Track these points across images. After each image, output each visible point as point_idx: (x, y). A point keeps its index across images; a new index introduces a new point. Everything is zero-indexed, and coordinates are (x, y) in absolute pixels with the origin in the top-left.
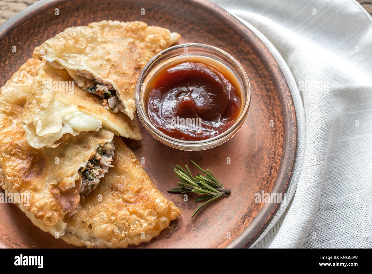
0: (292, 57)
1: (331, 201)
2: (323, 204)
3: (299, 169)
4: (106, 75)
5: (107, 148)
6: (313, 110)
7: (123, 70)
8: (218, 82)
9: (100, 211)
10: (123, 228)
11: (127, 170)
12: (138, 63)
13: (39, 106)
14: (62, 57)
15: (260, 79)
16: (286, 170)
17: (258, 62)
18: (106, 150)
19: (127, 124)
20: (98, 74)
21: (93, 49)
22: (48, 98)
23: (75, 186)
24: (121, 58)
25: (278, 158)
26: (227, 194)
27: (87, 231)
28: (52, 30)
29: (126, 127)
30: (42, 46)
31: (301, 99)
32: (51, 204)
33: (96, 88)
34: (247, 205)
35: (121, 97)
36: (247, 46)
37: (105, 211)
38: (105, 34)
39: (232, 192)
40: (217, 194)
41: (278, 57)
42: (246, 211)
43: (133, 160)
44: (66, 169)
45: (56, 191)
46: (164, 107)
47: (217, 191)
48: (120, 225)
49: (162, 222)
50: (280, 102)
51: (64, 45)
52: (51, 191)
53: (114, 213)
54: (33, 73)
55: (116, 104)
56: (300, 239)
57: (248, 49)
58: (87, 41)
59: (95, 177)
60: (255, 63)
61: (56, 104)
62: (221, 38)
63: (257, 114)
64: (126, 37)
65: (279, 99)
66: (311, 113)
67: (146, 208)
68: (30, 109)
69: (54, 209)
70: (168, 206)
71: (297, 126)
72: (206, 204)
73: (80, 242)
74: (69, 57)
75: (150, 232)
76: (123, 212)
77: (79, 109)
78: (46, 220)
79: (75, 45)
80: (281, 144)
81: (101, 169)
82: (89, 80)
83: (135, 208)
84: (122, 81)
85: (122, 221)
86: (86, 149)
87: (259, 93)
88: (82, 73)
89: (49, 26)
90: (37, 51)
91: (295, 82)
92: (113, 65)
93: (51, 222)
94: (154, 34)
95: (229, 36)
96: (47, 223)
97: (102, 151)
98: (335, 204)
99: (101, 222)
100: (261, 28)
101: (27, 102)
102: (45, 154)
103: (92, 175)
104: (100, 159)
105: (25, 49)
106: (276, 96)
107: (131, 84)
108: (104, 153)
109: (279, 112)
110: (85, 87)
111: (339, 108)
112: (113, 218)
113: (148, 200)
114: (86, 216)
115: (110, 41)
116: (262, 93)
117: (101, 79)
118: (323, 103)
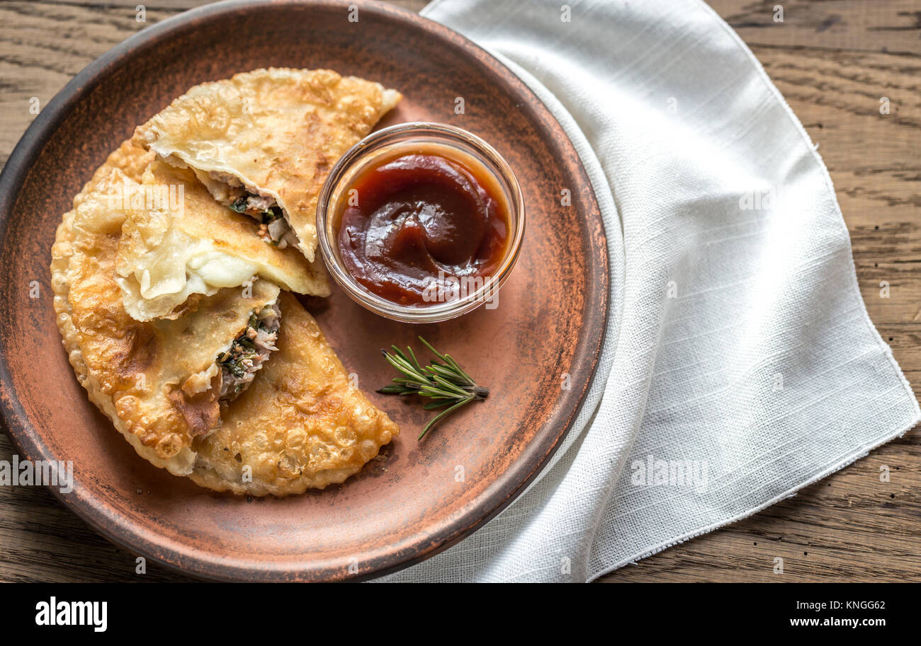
0: (605, 140)
1: (669, 407)
2: (655, 411)
3: (611, 353)
4: (264, 181)
5: (267, 316)
6: (638, 246)
7: (294, 169)
8: (468, 193)
9: (255, 430)
10: (297, 458)
11: (303, 353)
12: (322, 155)
13: (144, 241)
14: (183, 146)
15: (546, 181)
16: (588, 355)
17: (543, 151)
18: (265, 319)
19: (302, 270)
20: (251, 180)
21: (241, 128)
22: (160, 228)
23: (211, 388)
24: (292, 146)
25: (575, 332)
26: (483, 396)
27: (233, 465)
28: (167, 83)
29: (301, 275)
30: (148, 124)
31: (619, 222)
32: (169, 420)
33: (247, 203)
34: (517, 417)
35: (291, 222)
36: (524, 118)
37: (264, 429)
38: (262, 98)
39: (491, 393)
40: (464, 396)
41: (579, 141)
42: (514, 428)
43: (313, 335)
44: (194, 356)
45: (177, 396)
46: (369, 239)
47: (464, 392)
48: (291, 454)
49: (365, 448)
50: (580, 228)
51: (189, 125)
52: (168, 395)
53: (281, 433)
54: (133, 169)
55: (282, 233)
56: (608, 483)
57: (524, 123)
58: (230, 113)
59: (246, 371)
60: (537, 151)
61: (175, 238)
62: (476, 101)
63: (539, 246)
64: (301, 102)
65: (578, 221)
66: (634, 251)
67: (338, 423)
68: (130, 249)
69: (174, 428)
70: (375, 420)
71: (609, 273)
72: (445, 415)
73: (220, 483)
74: (197, 147)
75: (345, 466)
76: (297, 432)
77: (216, 246)
78: (161, 449)
79: (208, 124)
80: (579, 307)
81: (257, 355)
82: (235, 188)
83: (318, 423)
84: (294, 191)
85: (294, 448)
86: (230, 319)
87: (543, 207)
88: (221, 175)
89: (161, 76)
90: (140, 133)
91: (609, 190)
92: (277, 160)
93: (169, 451)
94: (353, 94)
95: (491, 99)
96: (163, 454)
97: (258, 321)
98: (676, 411)
99: (257, 448)
100: (550, 81)
101: (123, 235)
102: (158, 327)
103: (241, 366)
104: (255, 337)
105: (116, 121)
106: (573, 215)
107: (309, 196)
108: (262, 323)
109: (578, 246)
110: (226, 200)
111: (688, 238)
112: (278, 442)
113: (339, 410)
114: (232, 439)
115: (272, 112)
116: (549, 207)
117: (255, 187)
118: (657, 233)
